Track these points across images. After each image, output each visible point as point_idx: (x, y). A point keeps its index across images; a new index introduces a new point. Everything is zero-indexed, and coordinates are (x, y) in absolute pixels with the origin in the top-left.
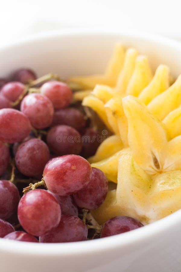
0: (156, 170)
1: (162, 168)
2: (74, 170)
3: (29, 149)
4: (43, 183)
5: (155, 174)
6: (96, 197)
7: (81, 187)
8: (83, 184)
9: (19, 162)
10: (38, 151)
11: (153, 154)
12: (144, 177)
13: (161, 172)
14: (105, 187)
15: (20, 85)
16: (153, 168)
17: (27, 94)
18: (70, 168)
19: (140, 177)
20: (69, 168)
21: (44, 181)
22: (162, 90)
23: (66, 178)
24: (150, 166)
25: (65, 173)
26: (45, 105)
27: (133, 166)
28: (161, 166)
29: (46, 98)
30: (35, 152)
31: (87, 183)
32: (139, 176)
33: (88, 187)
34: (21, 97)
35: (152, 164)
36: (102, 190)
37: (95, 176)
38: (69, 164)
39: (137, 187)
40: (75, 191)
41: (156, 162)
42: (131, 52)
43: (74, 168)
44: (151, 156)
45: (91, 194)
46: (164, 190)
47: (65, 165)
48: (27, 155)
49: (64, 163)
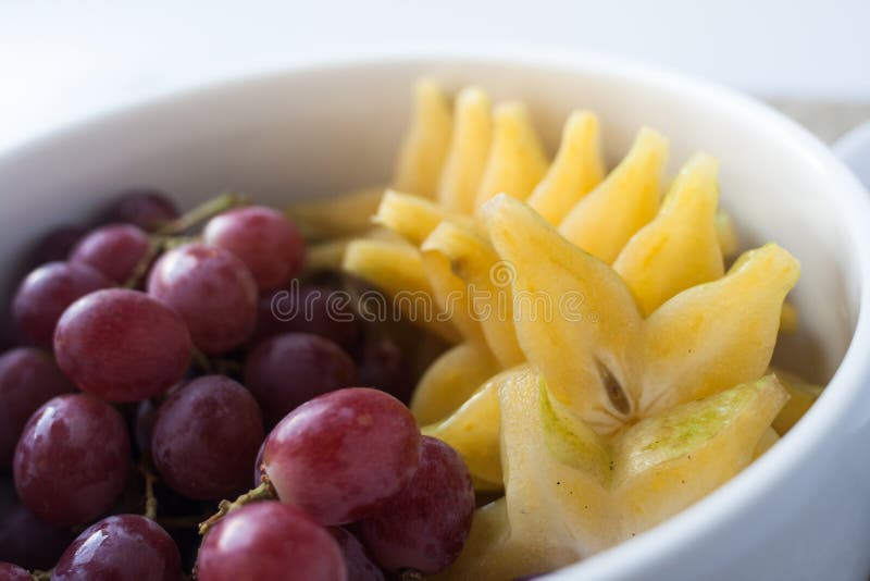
0: (616, 418)
1: (637, 408)
2: (366, 429)
3: (198, 406)
4: (264, 491)
5: (617, 432)
6: (441, 525)
7: (395, 486)
8: (399, 474)
9: (167, 453)
10: (227, 410)
11: (601, 366)
12: (586, 437)
13: (634, 422)
14: (466, 491)
15: (134, 233)
16: (606, 412)
17: (161, 252)
18: (355, 422)
19: (576, 436)
20: (350, 423)
21: (270, 483)
22: (588, 187)
23: (344, 457)
24: (599, 408)
25: (338, 442)
26: (227, 272)
27: (548, 403)
28: (631, 402)
29: (226, 254)
30: (219, 413)
31: (411, 472)
32: (572, 434)
33: (414, 495)
34: (142, 268)
35: (603, 398)
36: (457, 500)
37: (430, 458)
38: (347, 412)
39: (573, 466)
40: (378, 500)
41: (613, 388)
42: (470, 100)
43: (364, 420)
44: (596, 374)
45: (425, 516)
46: (663, 462)
47: (335, 415)
48: (195, 423)
49: (333, 411)
